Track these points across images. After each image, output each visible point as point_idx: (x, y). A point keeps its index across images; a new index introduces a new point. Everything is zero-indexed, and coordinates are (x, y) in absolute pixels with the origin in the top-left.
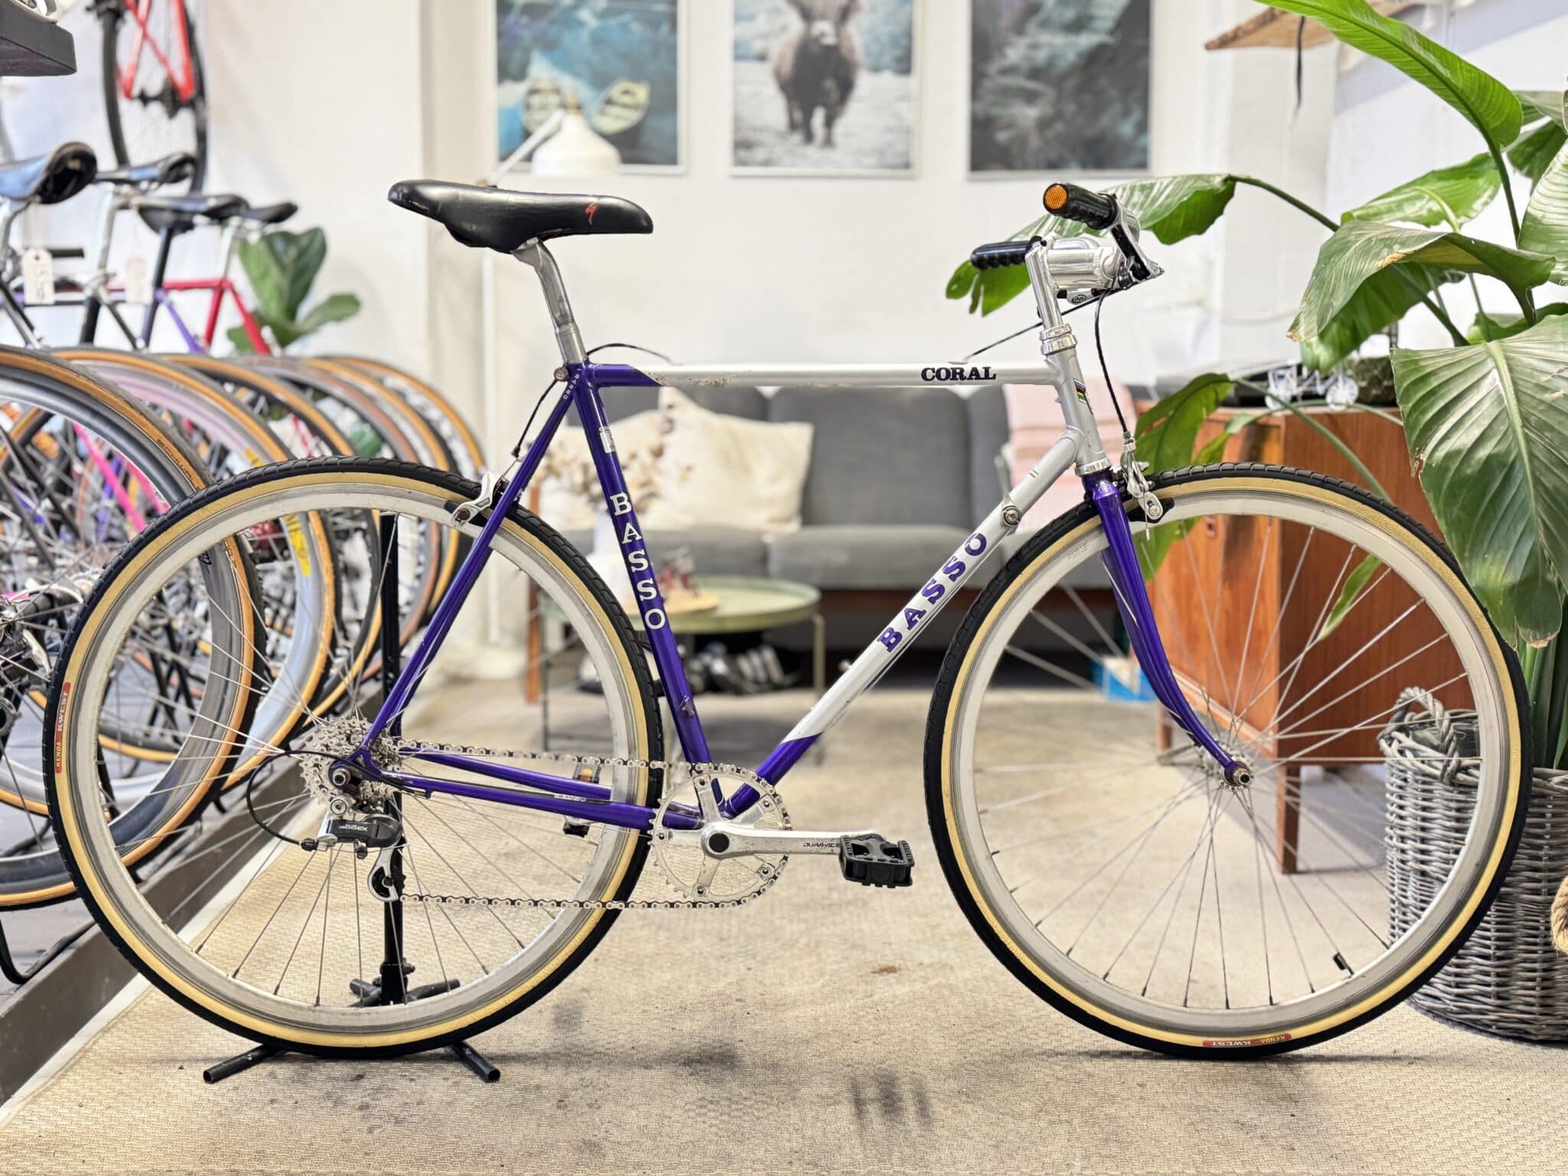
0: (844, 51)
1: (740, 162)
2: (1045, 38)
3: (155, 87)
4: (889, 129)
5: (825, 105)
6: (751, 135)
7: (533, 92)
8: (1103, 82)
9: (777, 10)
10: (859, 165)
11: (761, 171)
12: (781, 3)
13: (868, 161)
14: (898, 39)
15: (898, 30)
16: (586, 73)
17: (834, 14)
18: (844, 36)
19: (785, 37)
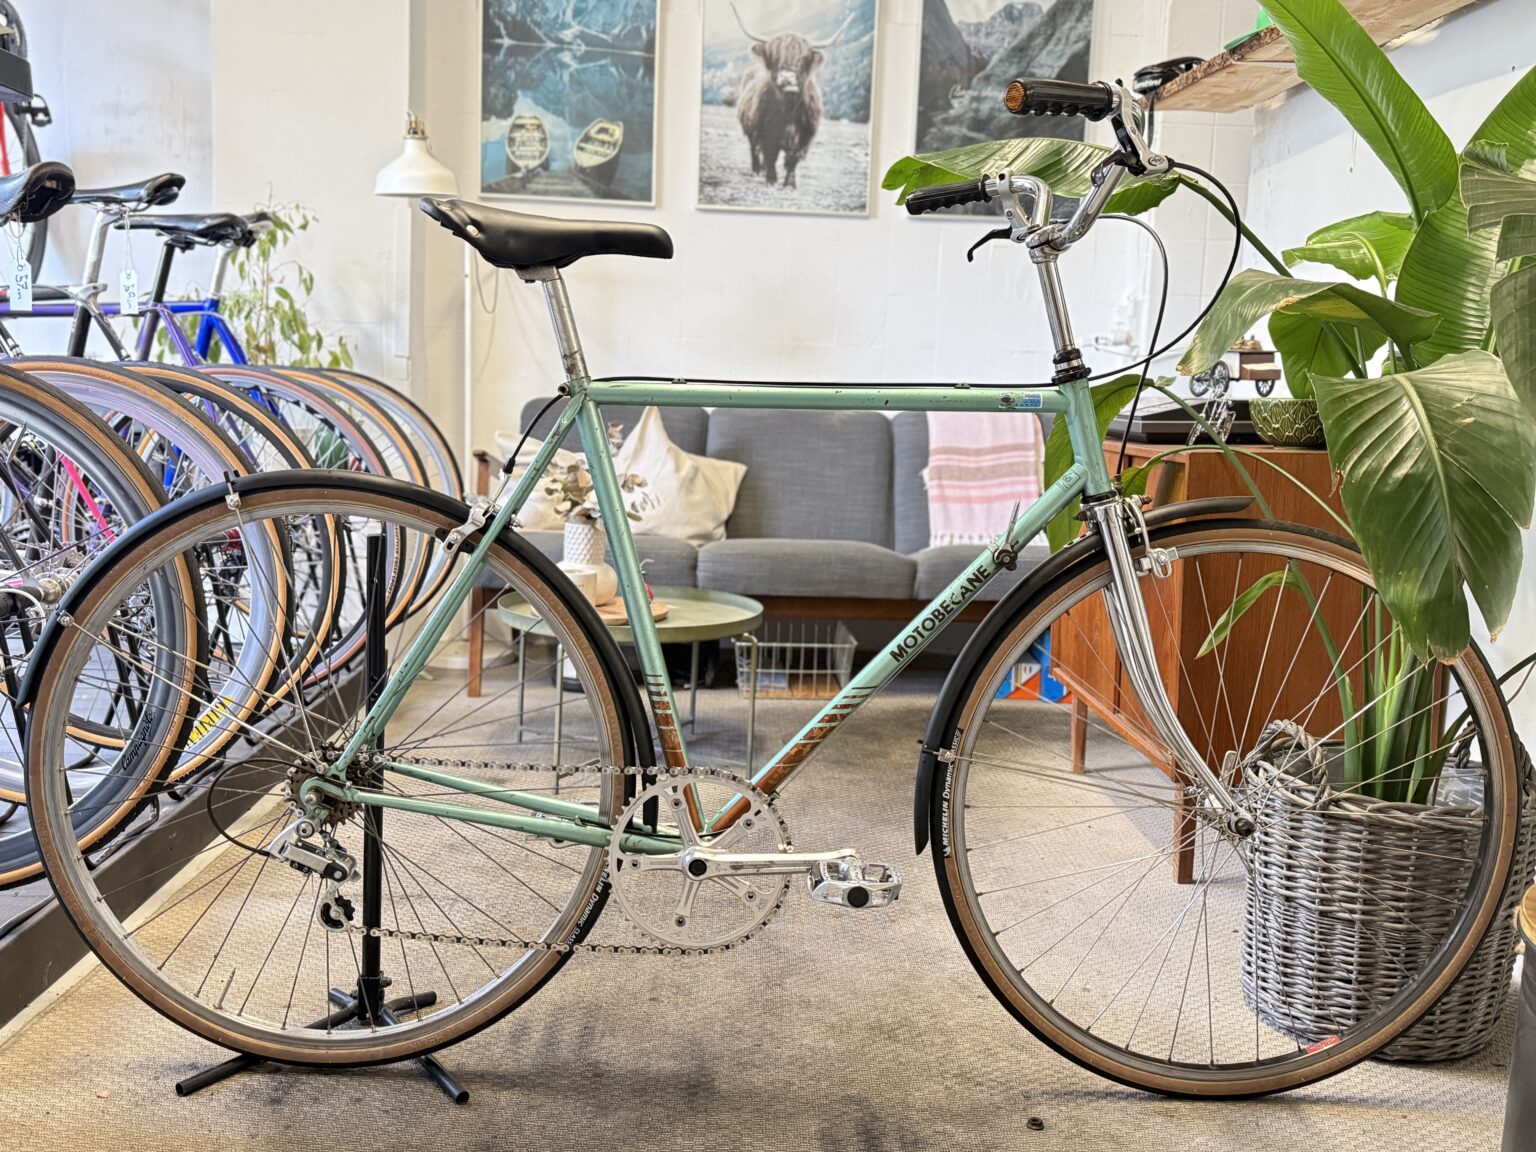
0: (807, 99)
1: (706, 199)
2: (988, 92)
4: (846, 173)
5: (787, 150)
6: (718, 174)
7: (517, 127)
9: (745, 59)
10: (817, 205)
11: (726, 207)
12: (749, 52)
13: (824, 202)
14: (857, 88)
15: (857, 83)
16: (566, 112)
17: (797, 65)
18: (807, 83)
19: (750, 85)
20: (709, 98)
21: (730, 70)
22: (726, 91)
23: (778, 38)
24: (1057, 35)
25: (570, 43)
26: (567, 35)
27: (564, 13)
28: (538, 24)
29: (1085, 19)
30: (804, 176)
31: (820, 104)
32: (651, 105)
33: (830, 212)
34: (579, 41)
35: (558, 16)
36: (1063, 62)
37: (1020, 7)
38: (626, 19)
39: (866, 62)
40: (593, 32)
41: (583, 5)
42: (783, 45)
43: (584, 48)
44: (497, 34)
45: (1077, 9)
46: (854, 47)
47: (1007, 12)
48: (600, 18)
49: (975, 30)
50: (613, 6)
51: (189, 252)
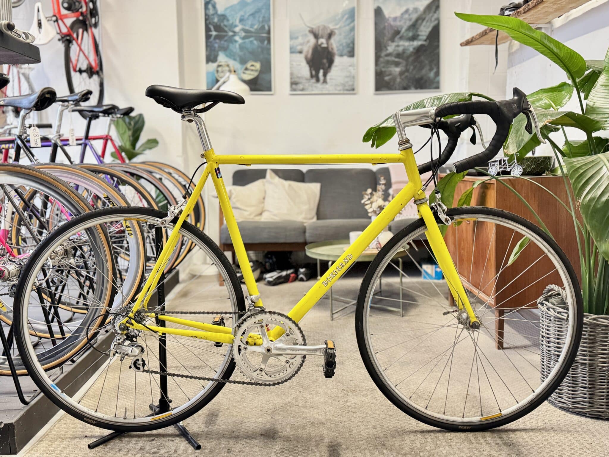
0: (330, 49)
1: (293, 90)
2: (401, 43)
3: (84, 67)
4: (347, 77)
5: (323, 69)
6: (297, 80)
7: (219, 66)
8: (422, 58)
9: (306, 35)
10: (336, 89)
11: (301, 92)
12: (307, 32)
13: (339, 88)
14: (349, 44)
15: (349, 41)
16: (238, 59)
17: (326, 36)
18: (330, 44)
19: (309, 45)
20: (293, 51)
21: (300, 40)
22: (299, 48)
23: (319, 27)
24: (427, 19)
25: (238, 33)
26: (237, 29)
27: (236, 20)
28: (226, 26)
29: (437, 12)
30: (331, 79)
31: (335, 50)
32: (269, 54)
33: (342, 92)
34: (242, 32)
35: (233, 23)
36: (430, 29)
37: (411, 9)
38: (259, 21)
39: (352, 34)
40: (247, 28)
41: (242, 18)
42: (320, 29)
43: (243, 34)
44: (211, 31)
45: (434, 8)
46: (347, 28)
47: (407, 11)
48: (249, 22)
49: (395, 19)
50: (254, 17)
51: (97, 120)
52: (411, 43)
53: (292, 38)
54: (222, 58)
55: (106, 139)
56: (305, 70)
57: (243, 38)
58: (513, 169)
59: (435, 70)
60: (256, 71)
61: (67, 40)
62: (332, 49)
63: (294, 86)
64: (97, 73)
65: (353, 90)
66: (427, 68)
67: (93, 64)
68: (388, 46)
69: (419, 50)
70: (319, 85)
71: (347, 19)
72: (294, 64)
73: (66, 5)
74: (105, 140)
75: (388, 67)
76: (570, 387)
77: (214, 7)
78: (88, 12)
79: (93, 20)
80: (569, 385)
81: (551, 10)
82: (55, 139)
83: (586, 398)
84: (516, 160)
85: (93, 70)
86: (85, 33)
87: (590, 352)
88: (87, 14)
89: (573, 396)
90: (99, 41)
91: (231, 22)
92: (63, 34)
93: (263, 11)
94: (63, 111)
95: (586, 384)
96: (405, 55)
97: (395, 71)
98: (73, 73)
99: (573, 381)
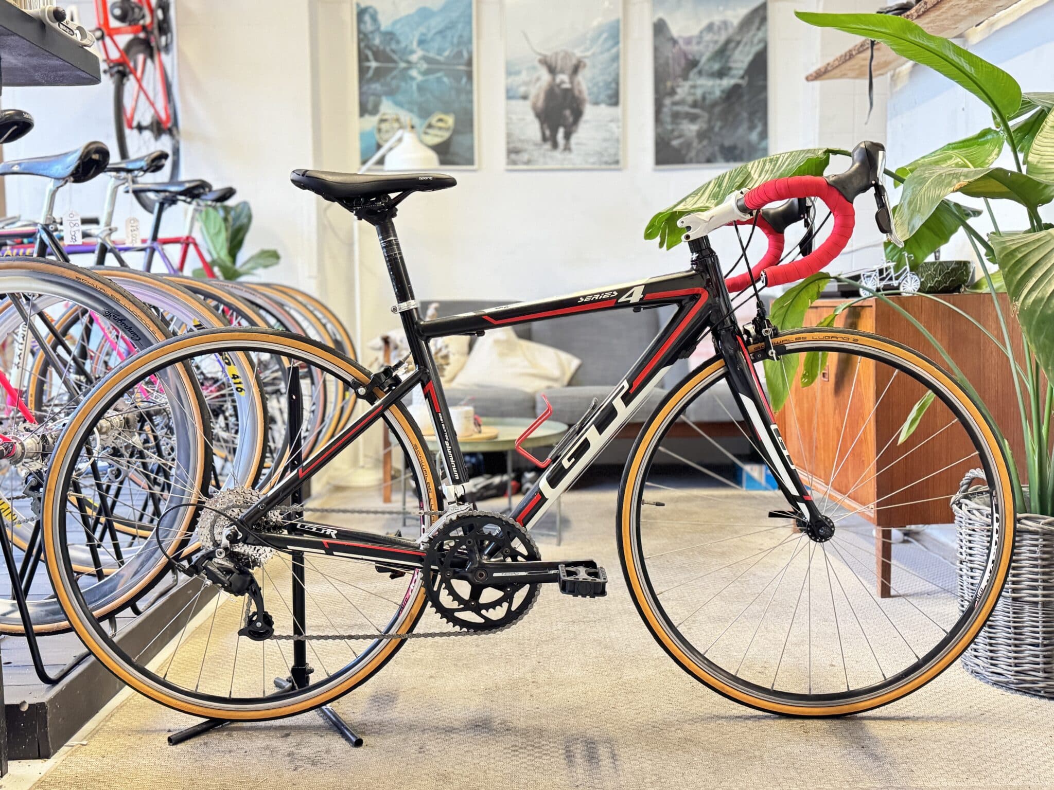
0: (576, 93)
1: (512, 162)
2: (700, 81)
3: (146, 122)
4: (605, 140)
5: (565, 126)
6: (519, 145)
7: (383, 121)
8: (738, 108)
9: (534, 68)
10: (586, 162)
11: (525, 167)
12: (537, 64)
13: (592, 160)
14: (610, 83)
15: (609, 79)
16: (415, 109)
17: (569, 71)
18: (575, 83)
19: (538, 85)
20: (510, 95)
21: (524, 76)
22: (522, 90)
23: (557, 54)
24: (745, 40)
25: (416, 63)
26: (414, 58)
27: (411, 43)
28: (394, 51)
29: (763, 29)
30: (578, 144)
31: (586, 94)
32: (471, 101)
33: (596, 166)
34: (422, 62)
35: (406, 47)
36: (750, 58)
37: (717, 23)
38: (452, 43)
39: (615, 65)
40: (432, 55)
41: (423, 38)
42: (559, 57)
43: (425, 66)
44: (368, 60)
45: (757, 22)
46: (607, 56)
47: (710, 28)
48: (435, 45)
49: (688, 41)
50: (444, 37)
51: (174, 207)
52: (718, 82)
53: (509, 73)
54: (387, 108)
55: (187, 242)
56: (533, 129)
57: (426, 73)
58: (904, 282)
59: (759, 129)
60: (447, 129)
61: (119, 72)
62: (580, 92)
63: (513, 156)
64: (170, 132)
65: (617, 162)
66: (745, 125)
67: (163, 115)
68: (678, 86)
69: (732, 94)
70: (557, 154)
71: (606, 40)
72: (514, 117)
73: (118, 12)
74: (184, 245)
75: (678, 124)
76: (1010, 646)
77: (374, 19)
78: (155, 25)
79: (163, 39)
80: (1009, 641)
81: (963, 13)
82: (102, 236)
83: (1038, 664)
84: (908, 267)
85: (163, 126)
86: (149, 62)
87: (1044, 581)
88: (153, 29)
89: (1017, 661)
90: (173, 77)
91: (403, 45)
92: (112, 61)
93: (460, 26)
94: (117, 187)
95: (1038, 638)
96: (708, 102)
97: (689, 130)
98: (127, 131)
99: (1015, 634)
